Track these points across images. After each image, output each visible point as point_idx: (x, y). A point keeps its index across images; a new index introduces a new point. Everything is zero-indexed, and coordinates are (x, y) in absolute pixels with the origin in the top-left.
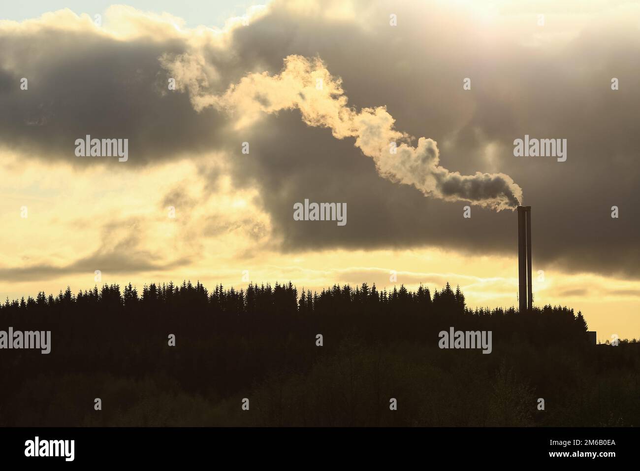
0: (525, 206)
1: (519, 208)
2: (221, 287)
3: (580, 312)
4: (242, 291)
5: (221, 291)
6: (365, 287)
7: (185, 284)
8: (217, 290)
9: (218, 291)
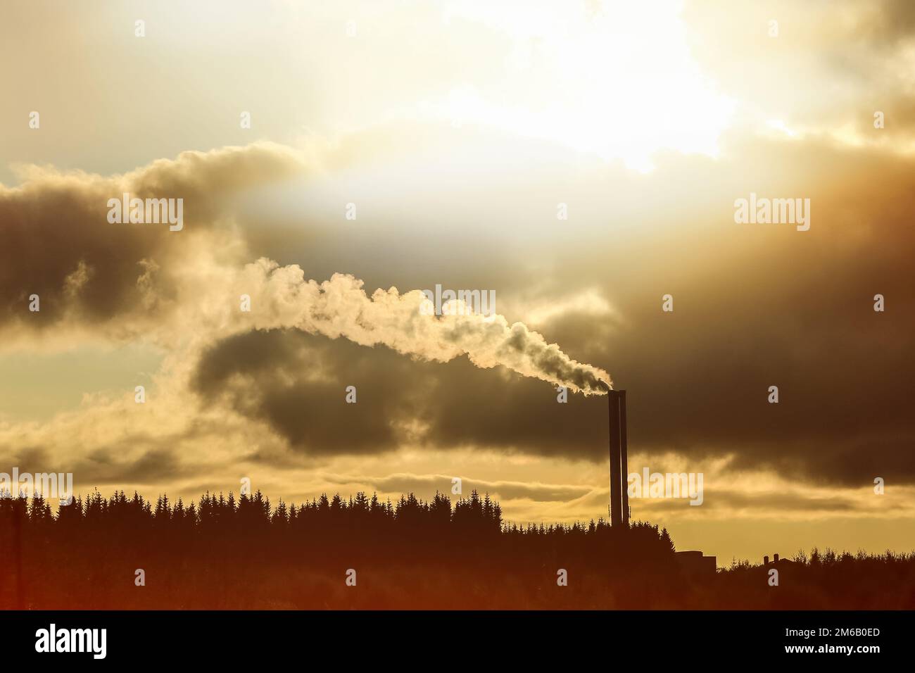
0: (618, 390)
1: (610, 392)
2: (166, 499)
3: (665, 530)
4: (192, 504)
5: (165, 505)
6: (362, 499)
7: (116, 497)
8: (160, 503)
9: (162, 505)
